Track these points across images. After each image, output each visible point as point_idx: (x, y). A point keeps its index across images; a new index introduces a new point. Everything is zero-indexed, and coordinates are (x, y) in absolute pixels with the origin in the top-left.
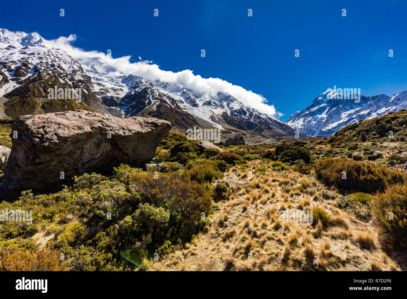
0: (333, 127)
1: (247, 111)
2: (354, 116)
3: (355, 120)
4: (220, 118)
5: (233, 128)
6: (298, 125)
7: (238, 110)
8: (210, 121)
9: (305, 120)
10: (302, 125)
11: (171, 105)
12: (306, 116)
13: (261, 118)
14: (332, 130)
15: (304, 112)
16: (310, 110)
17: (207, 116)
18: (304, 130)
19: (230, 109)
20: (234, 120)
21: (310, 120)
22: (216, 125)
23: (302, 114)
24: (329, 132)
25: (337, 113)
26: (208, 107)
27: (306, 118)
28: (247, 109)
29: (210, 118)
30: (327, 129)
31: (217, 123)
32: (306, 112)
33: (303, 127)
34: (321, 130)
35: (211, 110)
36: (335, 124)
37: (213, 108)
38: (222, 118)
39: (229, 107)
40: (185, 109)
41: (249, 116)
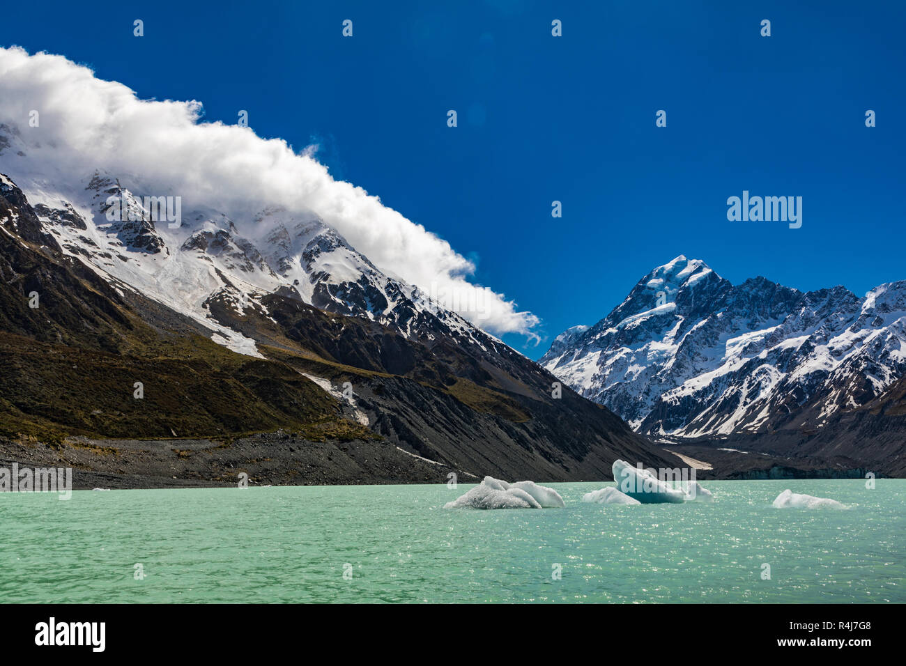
0: (696, 390)
1: (389, 293)
2: (763, 355)
3: (766, 366)
6: (581, 375)
7: (351, 284)
8: (203, 318)
9: (607, 357)
10: (595, 378)
12: (606, 343)
13: (446, 329)
14: (695, 402)
15: (602, 330)
16: (623, 322)
17: (194, 297)
18: (603, 396)
19: (314, 277)
20: (325, 325)
21: (621, 358)
22: (225, 336)
23: (595, 334)
24: (688, 408)
25: (708, 341)
26: (206, 258)
27: (609, 352)
28: (389, 286)
29: (204, 306)
30: (679, 394)
31: (237, 330)
32: (610, 330)
33: (598, 384)
34: (661, 399)
35: (218, 272)
36: (704, 381)
37: (232, 267)
38: (264, 308)
39: (308, 269)
40: (84, 252)
41: (397, 316)
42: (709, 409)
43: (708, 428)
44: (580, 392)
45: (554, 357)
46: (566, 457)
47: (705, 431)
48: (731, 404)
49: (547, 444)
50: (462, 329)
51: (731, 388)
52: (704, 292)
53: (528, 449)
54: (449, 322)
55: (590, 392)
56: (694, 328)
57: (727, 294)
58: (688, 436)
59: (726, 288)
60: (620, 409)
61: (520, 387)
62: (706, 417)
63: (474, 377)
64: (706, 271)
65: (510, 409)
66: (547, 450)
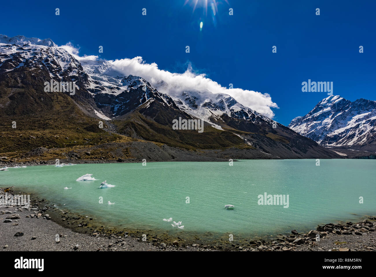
0: (339, 133)
1: (249, 113)
3: (365, 125)
4: (220, 119)
5: (233, 129)
6: (301, 130)
7: (239, 111)
8: (209, 122)
9: (308, 125)
10: (305, 130)
11: (168, 104)
12: (308, 120)
13: (264, 120)
14: (338, 136)
15: (306, 117)
16: (313, 115)
17: (206, 117)
18: (308, 135)
19: (231, 110)
20: (235, 122)
21: (313, 125)
22: (214, 126)
23: (304, 119)
24: (336, 138)
25: (343, 119)
26: (207, 108)
27: (309, 123)
28: (248, 111)
29: (208, 119)
30: (333, 134)
31: (216, 124)
32: (309, 117)
33: (306, 132)
34: (327, 135)
35: (210, 111)
36: (342, 130)
37: (212, 110)
38: (221, 119)
39: (229, 109)
40: (183, 109)
41: (251, 118)
42: (344, 138)
43: (344, 144)
44: (301, 134)
45: (292, 125)
46: (301, 152)
47: (343, 144)
48: (352, 136)
49: (295, 149)
50: (267, 120)
51: (352, 132)
52: (341, 105)
53: (291, 150)
54: (264, 119)
55: (303, 134)
56: (338, 115)
57: (349, 104)
58: (337, 146)
59: (348, 103)
60: (313, 138)
61: (285, 134)
62: (343, 140)
63: (273, 132)
64: (341, 99)
65: (284, 140)
66: (295, 150)
